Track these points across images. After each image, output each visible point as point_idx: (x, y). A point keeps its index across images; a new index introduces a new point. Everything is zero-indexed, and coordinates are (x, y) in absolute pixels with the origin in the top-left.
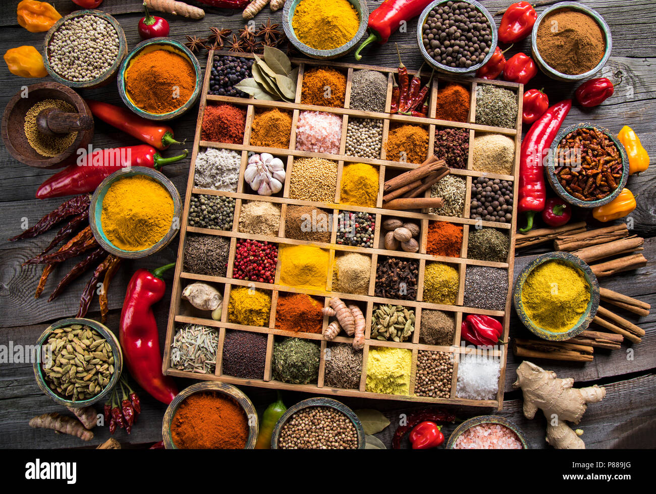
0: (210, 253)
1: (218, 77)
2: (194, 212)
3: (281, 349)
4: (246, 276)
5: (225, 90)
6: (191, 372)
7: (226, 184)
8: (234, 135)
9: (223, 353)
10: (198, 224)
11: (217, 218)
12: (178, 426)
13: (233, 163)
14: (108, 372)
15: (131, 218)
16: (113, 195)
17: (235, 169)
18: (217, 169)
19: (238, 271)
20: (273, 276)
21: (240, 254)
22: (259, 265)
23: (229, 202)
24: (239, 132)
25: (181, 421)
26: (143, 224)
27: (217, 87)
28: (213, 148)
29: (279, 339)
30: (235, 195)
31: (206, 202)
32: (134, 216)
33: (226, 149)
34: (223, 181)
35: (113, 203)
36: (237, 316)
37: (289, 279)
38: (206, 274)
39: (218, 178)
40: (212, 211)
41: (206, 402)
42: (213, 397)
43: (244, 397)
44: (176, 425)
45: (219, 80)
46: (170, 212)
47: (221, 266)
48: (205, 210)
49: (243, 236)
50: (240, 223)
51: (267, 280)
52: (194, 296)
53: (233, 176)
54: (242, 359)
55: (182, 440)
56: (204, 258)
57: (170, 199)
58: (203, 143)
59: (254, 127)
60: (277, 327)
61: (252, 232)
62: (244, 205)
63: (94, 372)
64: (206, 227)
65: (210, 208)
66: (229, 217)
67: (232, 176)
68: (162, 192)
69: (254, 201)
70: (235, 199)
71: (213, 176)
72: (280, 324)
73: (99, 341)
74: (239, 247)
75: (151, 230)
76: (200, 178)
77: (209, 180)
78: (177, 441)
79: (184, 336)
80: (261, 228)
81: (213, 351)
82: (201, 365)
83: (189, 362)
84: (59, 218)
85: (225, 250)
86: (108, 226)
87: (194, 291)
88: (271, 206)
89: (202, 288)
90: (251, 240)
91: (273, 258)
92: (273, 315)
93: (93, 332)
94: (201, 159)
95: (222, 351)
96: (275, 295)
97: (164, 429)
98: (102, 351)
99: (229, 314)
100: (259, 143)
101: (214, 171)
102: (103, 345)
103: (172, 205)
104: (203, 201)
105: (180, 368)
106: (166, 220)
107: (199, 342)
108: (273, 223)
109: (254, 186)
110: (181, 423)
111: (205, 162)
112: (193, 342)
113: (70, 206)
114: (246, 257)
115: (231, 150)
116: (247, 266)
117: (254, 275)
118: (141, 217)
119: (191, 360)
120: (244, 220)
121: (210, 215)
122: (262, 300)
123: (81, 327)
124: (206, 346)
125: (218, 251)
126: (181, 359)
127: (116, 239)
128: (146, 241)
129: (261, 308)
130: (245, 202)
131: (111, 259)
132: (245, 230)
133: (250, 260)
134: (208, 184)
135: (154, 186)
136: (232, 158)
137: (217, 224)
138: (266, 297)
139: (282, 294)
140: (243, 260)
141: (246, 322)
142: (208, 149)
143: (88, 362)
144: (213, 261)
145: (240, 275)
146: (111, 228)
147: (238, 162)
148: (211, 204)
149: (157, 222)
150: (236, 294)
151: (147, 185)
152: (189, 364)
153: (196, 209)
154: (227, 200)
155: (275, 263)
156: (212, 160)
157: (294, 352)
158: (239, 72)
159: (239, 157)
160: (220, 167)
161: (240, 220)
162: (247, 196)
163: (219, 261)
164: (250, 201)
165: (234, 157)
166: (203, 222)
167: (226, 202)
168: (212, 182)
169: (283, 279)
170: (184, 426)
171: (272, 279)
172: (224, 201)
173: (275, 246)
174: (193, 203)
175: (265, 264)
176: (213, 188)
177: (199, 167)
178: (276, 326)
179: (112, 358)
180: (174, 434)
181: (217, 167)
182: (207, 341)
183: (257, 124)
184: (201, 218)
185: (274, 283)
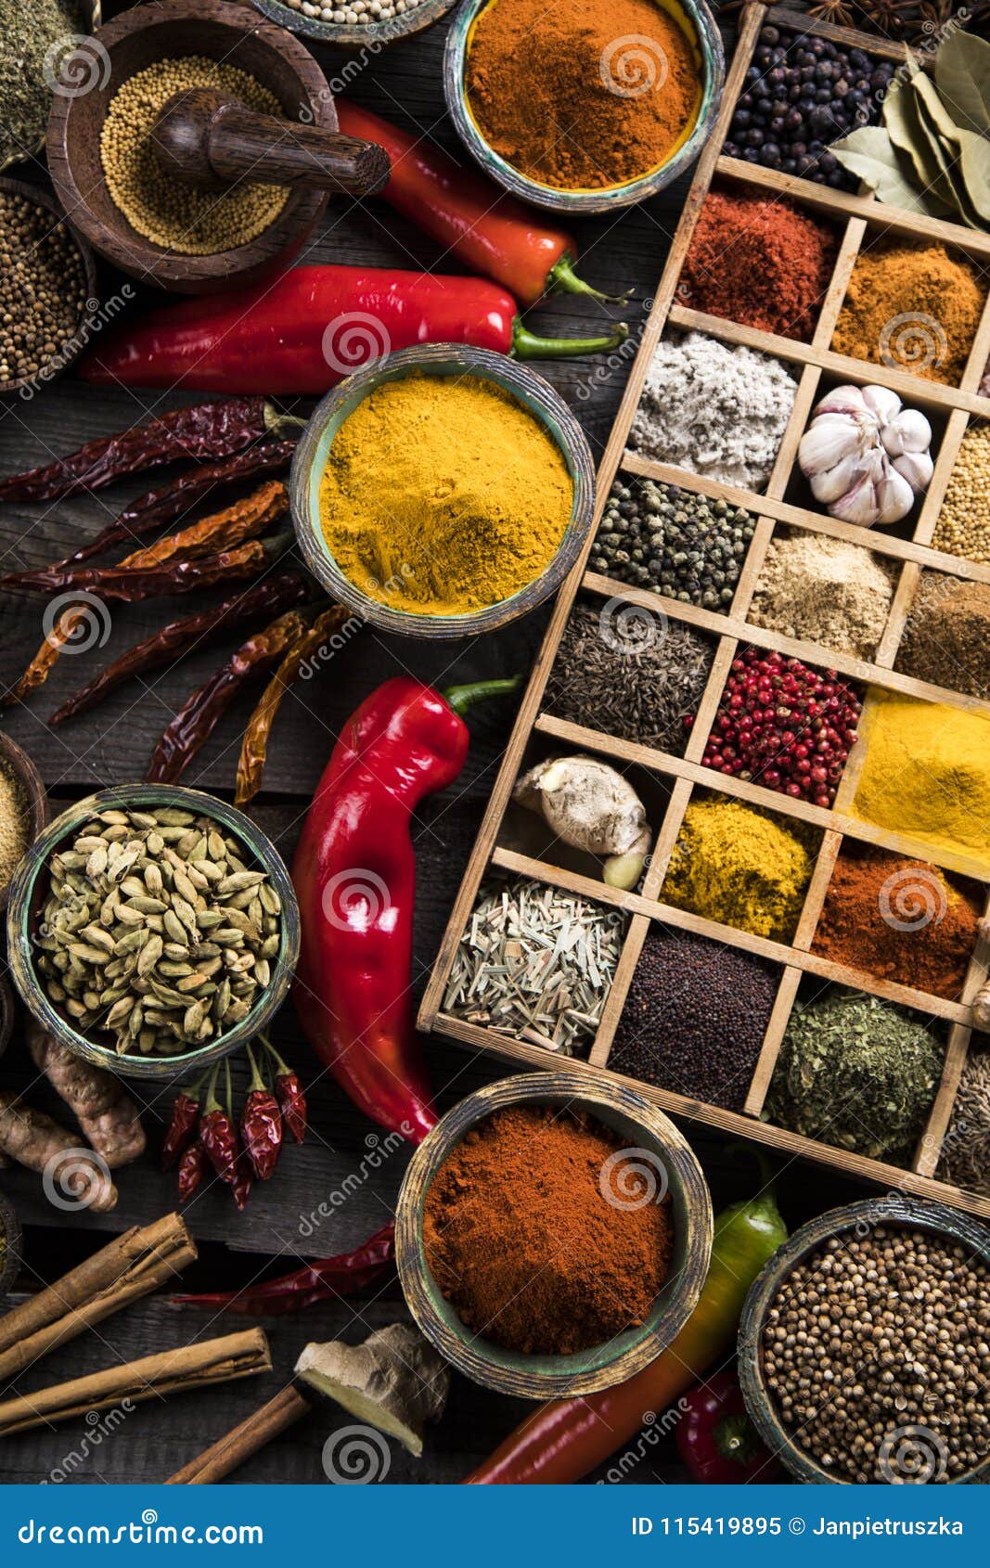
0: (649, 672)
1: (767, 104)
2: (615, 529)
3: (816, 1025)
4: (746, 766)
5: (782, 151)
6: (513, 1036)
7: (731, 461)
8: (785, 308)
9: (630, 995)
10: (621, 572)
11: (688, 565)
12: (447, 1199)
13: (771, 400)
14: (253, 981)
15: (449, 508)
16: (374, 421)
17: (771, 421)
18: (722, 408)
19: (721, 747)
20: (833, 783)
21: (743, 693)
22: (802, 740)
23: (732, 522)
24: (800, 302)
25: (462, 1183)
26: (478, 534)
27: (758, 134)
28: (711, 337)
29: (815, 991)
30: (757, 503)
31: (665, 507)
32: (460, 502)
33: (752, 349)
34: (725, 450)
35: (371, 448)
36: (691, 890)
37: (884, 806)
38: (617, 733)
39: (714, 436)
40: (682, 538)
41: (552, 1140)
42: (576, 1127)
43: (687, 1146)
44: (444, 1192)
45: (770, 115)
46: (557, 513)
47: (670, 719)
48: (656, 531)
49: (761, 637)
50: (756, 594)
51: (810, 795)
52: (573, 797)
53: (762, 445)
54: (690, 1028)
55: (449, 1246)
56: (630, 682)
57: (562, 474)
58: (683, 315)
59: (855, 292)
60: (817, 948)
61: (791, 631)
62: (778, 542)
63: (215, 965)
64: (646, 585)
65: (675, 530)
66: (725, 569)
67: (757, 440)
68: (539, 444)
69: (815, 534)
70: (755, 516)
71: (699, 429)
72: (827, 941)
73: (242, 875)
74: (742, 671)
75: (493, 558)
76: (651, 427)
77: (683, 438)
78: (435, 1248)
79: (516, 915)
80: (825, 626)
81: (597, 984)
82: (549, 1019)
83: (518, 1003)
84: (148, 460)
85: (695, 672)
86: (342, 518)
87: (578, 780)
88: (869, 562)
89: (601, 776)
90: (786, 658)
91: (844, 725)
92: (813, 910)
93: (230, 842)
94: (668, 366)
95: (625, 990)
96: (830, 846)
97: (404, 1197)
98: (245, 909)
99: (668, 876)
100: (864, 349)
101: (710, 413)
102: (255, 890)
103: (568, 495)
104: (655, 500)
105: (476, 1016)
106: (542, 536)
107: (565, 942)
108: (867, 615)
109: (825, 486)
110: (460, 1191)
111: (683, 379)
112: (543, 939)
113: (191, 426)
114: (763, 708)
115: (767, 356)
116: (760, 735)
117: (775, 767)
118: (483, 512)
119: (527, 994)
120: (772, 589)
121: (670, 550)
122: (785, 856)
123: (190, 819)
124: (581, 962)
125: (675, 669)
126: (489, 987)
127: (357, 565)
128: (463, 589)
129: (778, 876)
130: (784, 531)
131: (295, 626)
132: (769, 621)
133: (776, 719)
134: (675, 450)
135: (515, 420)
136: (768, 381)
137: (682, 583)
138: (798, 849)
139: (853, 850)
140: (750, 713)
141: (719, 914)
142: (695, 338)
143: (205, 931)
144: (654, 696)
145: (727, 760)
146: (353, 527)
147: (786, 397)
148: (681, 517)
149: (515, 538)
150: (707, 821)
151: (493, 415)
152: (515, 1009)
153: (625, 523)
154: (730, 514)
155: (848, 744)
156: (708, 376)
157: (865, 1038)
158: (844, 99)
159: (791, 383)
160: (732, 403)
161: (760, 587)
162: (795, 515)
163: (669, 703)
164: (801, 532)
165: (774, 380)
166: (643, 570)
167: (723, 521)
168: (691, 446)
169: (861, 803)
170: (468, 1204)
171: (827, 794)
172: (717, 513)
173: (859, 690)
174: (616, 502)
175: (817, 742)
176: (686, 466)
177: (657, 392)
178: (813, 945)
179: (275, 938)
180: (430, 1222)
181: (722, 402)
182: (586, 948)
183: (866, 286)
184: (638, 553)
185: (830, 807)
